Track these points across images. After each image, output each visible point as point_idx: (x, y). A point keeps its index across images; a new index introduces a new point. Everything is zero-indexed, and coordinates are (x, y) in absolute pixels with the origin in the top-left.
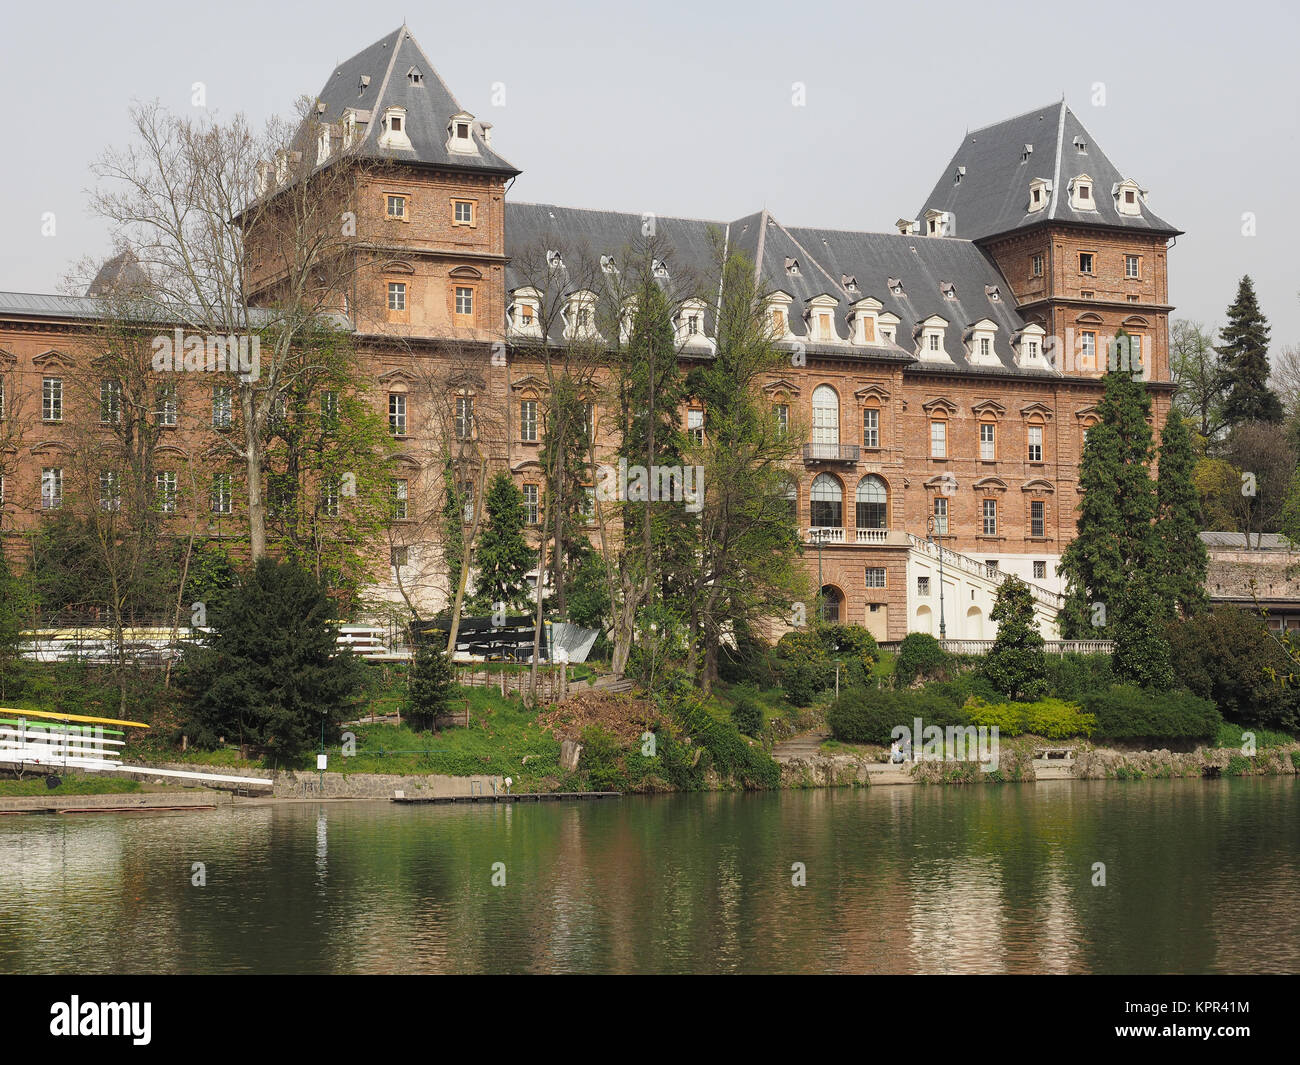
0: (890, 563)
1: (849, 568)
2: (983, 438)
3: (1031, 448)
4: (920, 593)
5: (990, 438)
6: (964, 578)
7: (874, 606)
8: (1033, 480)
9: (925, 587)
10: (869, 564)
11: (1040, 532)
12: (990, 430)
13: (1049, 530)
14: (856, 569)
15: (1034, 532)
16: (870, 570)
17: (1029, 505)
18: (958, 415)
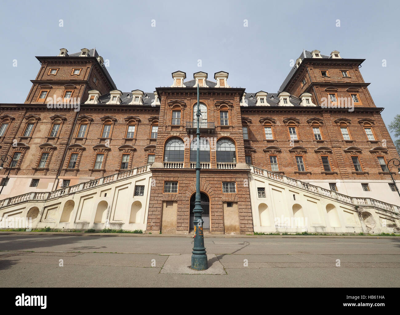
0: (238, 179)
1: (212, 182)
2: (291, 132)
3: (316, 135)
4: (259, 196)
5: (294, 132)
6: (287, 188)
7: (230, 204)
8: (319, 147)
9: (263, 193)
10: (224, 180)
11: (329, 170)
12: (294, 130)
13: (334, 169)
14: (215, 182)
15: (325, 169)
16: (226, 183)
17: (320, 158)
18: (276, 124)
